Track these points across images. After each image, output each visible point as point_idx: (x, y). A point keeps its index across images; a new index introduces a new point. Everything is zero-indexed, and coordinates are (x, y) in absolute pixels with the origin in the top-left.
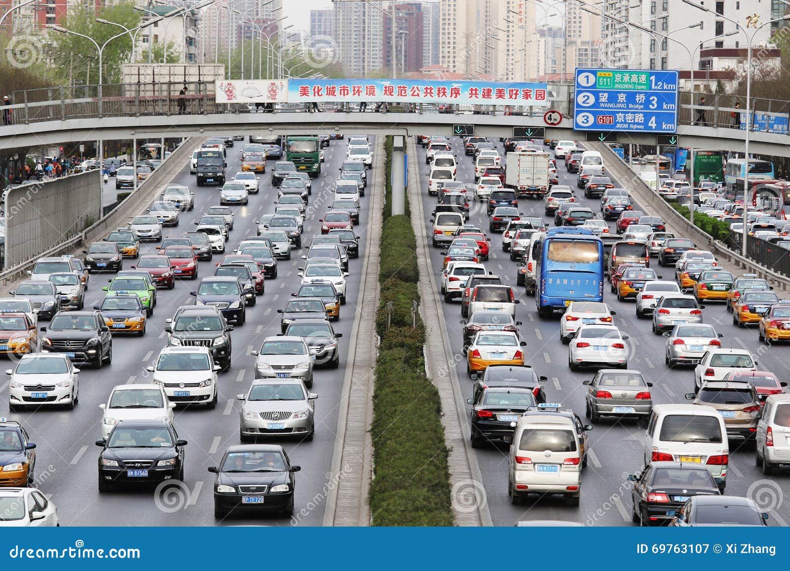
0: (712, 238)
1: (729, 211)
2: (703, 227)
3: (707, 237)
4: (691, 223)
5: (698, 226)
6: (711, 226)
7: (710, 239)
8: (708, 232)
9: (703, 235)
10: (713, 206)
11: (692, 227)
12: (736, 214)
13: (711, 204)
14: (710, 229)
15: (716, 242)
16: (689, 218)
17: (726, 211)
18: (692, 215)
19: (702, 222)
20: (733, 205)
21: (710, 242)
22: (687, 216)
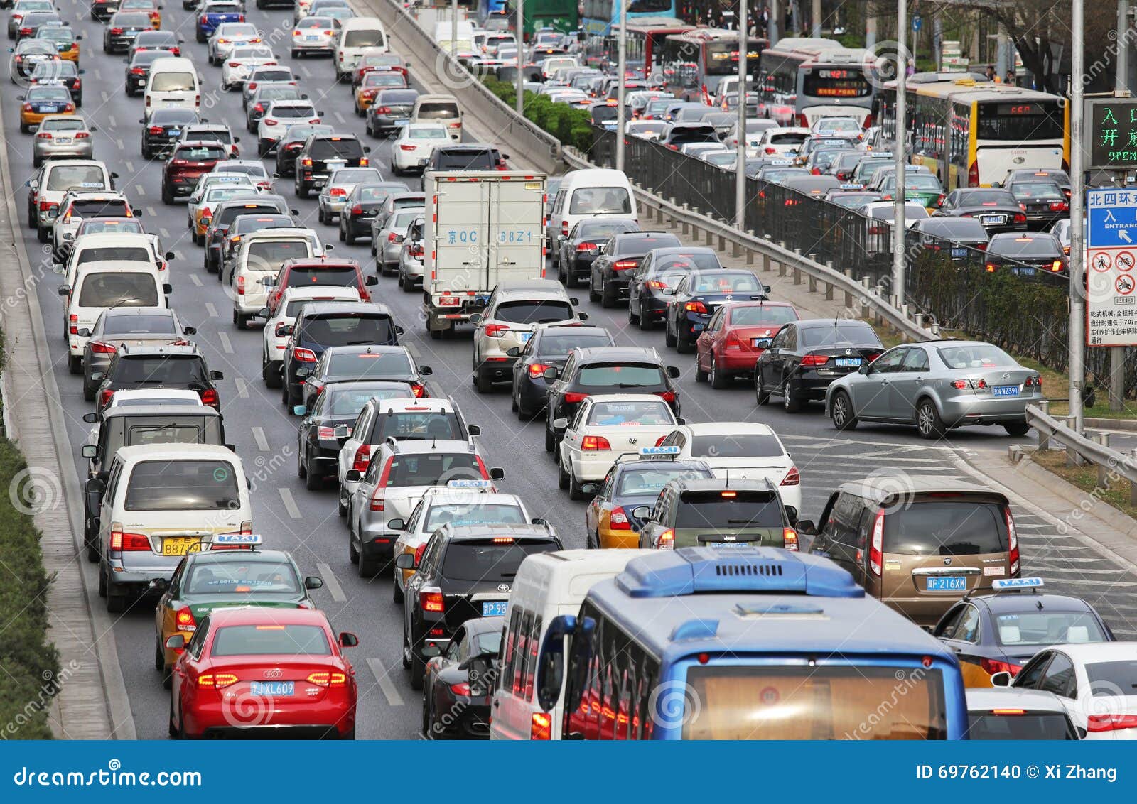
0: (558, 142)
1: (597, 92)
2: (541, 122)
3: (549, 142)
4: (519, 114)
5: (531, 120)
6: (556, 118)
7: (554, 145)
8: (550, 132)
9: (540, 136)
10: (568, 82)
11: (521, 123)
12: (610, 98)
13: (565, 80)
14: (555, 125)
15: (567, 150)
16: (514, 105)
17: (593, 91)
18: (520, 98)
19: (541, 112)
20: (605, 79)
21: (554, 151)
22: (511, 100)
